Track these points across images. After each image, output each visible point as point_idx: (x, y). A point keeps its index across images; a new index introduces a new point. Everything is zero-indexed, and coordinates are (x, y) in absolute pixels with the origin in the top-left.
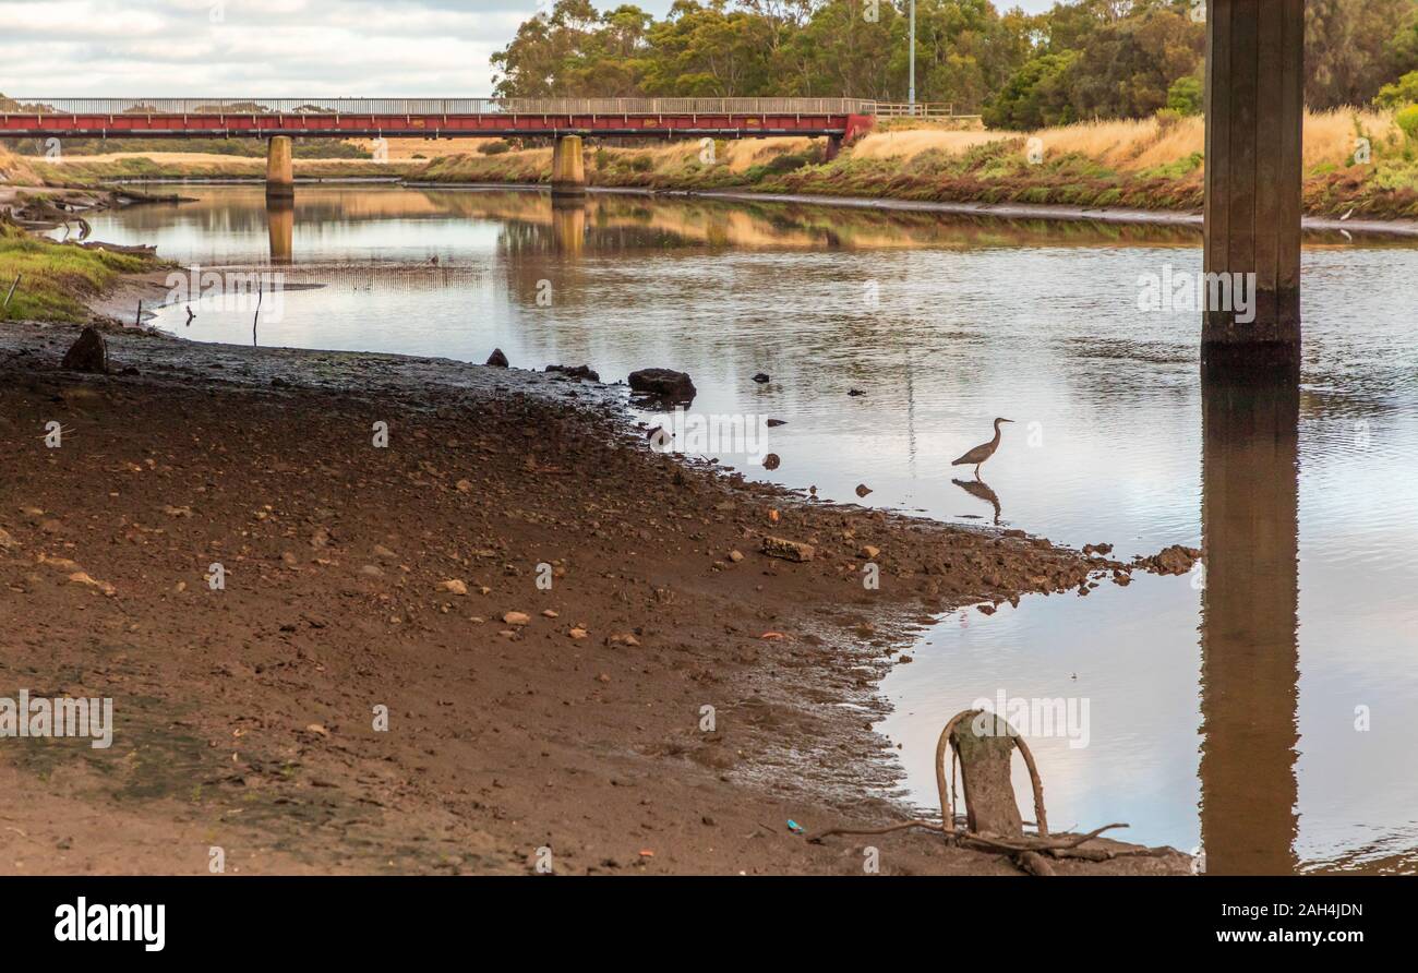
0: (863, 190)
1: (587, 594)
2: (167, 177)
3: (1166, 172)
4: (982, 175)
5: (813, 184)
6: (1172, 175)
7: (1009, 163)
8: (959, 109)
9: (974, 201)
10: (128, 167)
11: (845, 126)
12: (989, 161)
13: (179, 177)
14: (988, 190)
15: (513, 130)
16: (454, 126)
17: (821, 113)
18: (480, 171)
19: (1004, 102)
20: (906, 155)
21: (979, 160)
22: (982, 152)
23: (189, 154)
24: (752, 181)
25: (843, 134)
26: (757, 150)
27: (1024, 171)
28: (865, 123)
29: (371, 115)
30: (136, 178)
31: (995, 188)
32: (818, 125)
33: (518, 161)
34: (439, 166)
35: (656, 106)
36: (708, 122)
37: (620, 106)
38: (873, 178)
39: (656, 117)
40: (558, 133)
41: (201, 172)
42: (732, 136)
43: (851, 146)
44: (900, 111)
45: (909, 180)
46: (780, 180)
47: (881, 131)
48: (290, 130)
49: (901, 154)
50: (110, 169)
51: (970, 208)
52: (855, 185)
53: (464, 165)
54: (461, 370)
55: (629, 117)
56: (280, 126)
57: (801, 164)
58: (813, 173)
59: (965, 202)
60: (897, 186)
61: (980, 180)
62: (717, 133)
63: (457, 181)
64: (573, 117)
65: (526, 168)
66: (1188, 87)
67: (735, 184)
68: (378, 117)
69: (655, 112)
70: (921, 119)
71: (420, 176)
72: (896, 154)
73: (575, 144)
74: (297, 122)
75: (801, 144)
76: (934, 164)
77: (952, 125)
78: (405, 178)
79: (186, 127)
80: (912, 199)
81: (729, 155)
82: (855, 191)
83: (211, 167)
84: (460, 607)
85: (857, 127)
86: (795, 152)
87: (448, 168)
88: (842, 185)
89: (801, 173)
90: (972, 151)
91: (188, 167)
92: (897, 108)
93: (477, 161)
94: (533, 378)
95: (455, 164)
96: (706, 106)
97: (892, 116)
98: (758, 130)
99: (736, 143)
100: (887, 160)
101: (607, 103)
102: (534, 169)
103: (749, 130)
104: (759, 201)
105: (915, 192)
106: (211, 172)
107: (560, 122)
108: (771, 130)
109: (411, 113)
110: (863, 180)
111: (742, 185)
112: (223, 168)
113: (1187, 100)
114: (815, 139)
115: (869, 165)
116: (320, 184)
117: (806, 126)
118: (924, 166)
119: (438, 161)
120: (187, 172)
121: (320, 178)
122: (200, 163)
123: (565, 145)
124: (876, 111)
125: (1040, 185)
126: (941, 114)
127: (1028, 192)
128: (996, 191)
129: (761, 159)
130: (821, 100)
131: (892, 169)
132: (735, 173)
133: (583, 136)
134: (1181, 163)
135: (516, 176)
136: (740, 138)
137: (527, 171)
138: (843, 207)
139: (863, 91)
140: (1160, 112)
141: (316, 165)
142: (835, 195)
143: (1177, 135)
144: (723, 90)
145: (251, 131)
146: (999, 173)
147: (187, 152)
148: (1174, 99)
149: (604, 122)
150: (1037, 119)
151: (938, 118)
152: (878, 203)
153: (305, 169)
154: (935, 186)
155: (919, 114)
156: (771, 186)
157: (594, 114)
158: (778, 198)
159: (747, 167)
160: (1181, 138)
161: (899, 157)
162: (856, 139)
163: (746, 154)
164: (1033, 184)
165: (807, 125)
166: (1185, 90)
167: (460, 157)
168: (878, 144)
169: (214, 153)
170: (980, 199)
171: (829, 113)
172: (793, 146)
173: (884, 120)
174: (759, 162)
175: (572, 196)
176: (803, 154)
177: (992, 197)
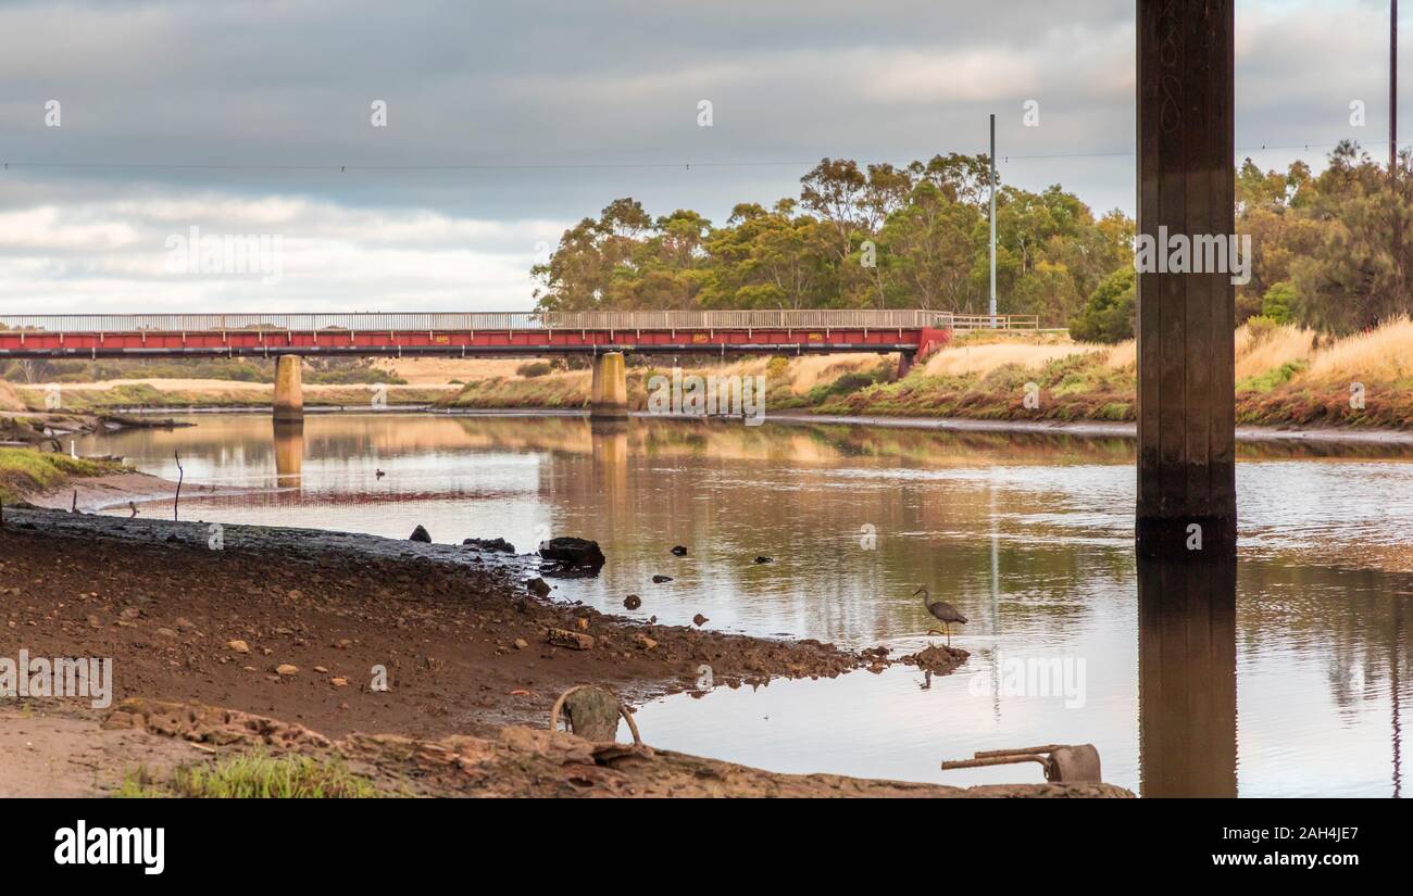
0: (932, 410)
1: (363, 660)
2: (170, 406)
3: (1254, 384)
4: (1059, 391)
5: (880, 404)
6: (1261, 388)
7: (1090, 378)
8: (1048, 322)
9: (1048, 419)
10: (127, 395)
11: (918, 341)
12: (1066, 377)
13: (185, 406)
14: (1065, 407)
15: (548, 347)
16: (481, 343)
17: (891, 326)
18: (518, 395)
19: (1093, 313)
20: (981, 372)
21: (1056, 375)
22: (1061, 366)
23: (196, 380)
24: (815, 402)
25: (917, 350)
26: (823, 369)
27: (1105, 387)
28: (942, 339)
29: (390, 331)
30: (136, 406)
31: (1071, 405)
32: (889, 340)
33: (560, 384)
34: (474, 391)
35: (707, 320)
36: (765, 337)
37: (666, 320)
38: (943, 396)
39: (706, 332)
40: (598, 350)
41: (208, 400)
42: (791, 353)
43: (924, 362)
44: (980, 324)
45: (981, 397)
46: (844, 401)
47: (958, 345)
48: (300, 348)
49: (976, 370)
50: (107, 397)
51: (1043, 427)
52: (922, 405)
53: (501, 389)
54: (376, 542)
55: (677, 332)
56: (288, 344)
57: (867, 383)
58: (880, 392)
59: (1039, 420)
60: (968, 404)
61: (1057, 396)
62: (775, 349)
63: (493, 407)
64: (615, 332)
65: (570, 391)
66: (1285, 292)
67: (796, 406)
68: (397, 333)
69: (706, 327)
70: (1004, 333)
71: (451, 402)
72: (971, 370)
73: (617, 362)
74: (307, 339)
75: (869, 361)
76: (1009, 381)
77: (1038, 338)
78: (437, 405)
79: (184, 345)
80: (982, 418)
81: (792, 374)
82: (924, 410)
83: (221, 394)
84: (237, 660)
85: (931, 342)
86: (864, 371)
87: (484, 392)
88: (911, 405)
89: (867, 392)
90: (1050, 366)
91: (194, 394)
92: (977, 320)
93: (515, 385)
94: (446, 549)
95: (491, 388)
96: (761, 319)
97: (971, 330)
98: (821, 345)
99: (799, 361)
100: (961, 377)
101: (652, 316)
102: (578, 393)
103: (811, 345)
104: (821, 424)
105: (986, 411)
106: (219, 400)
107: (600, 338)
108: (836, 345)
109: (434, 328)
110: (932, 398)
111: (804, 406)
112: (233, 395)
113: (1284, 308)
114: (885, 356)
115: (941, 383)
116: (342, 411)
117: (875, 341)
118: (999, 382)
119: (474, 386)
120: (193, 400)
121: (342, 406)
122: (208, 390)
123: (606, 362)
124: (953, 323)
125: (1118, 400)
126: (1027, 327)
127: (1106, 409)
128: (1072, 408)
129: (826, 379)
130: (891, 312)
131: (966, 387)
132: (797, 394)
133: (626, 353)
134: (1272, 376)
135: (559, 401)
136: (801, 355)
137: (571, 395)
138: (909, 428)
139: (943, 302)
140: (1253, 320)
141: (339, 392)
142: (901, 415)
143: (1271, 346)
144: (789, 303)
145: (256, 349)
146: (1078, 389)
147: (194, 378)
148: (1269, 306)
149: (650, 337)
150: (1127, 331)
151: (1023, 331)
152: (946, 423)
153: (326, 396)
154: (1007, 404)
155: (1002, 327)
156: (834, 407)
157: (638, 328)
158: (840, 419)
159: (810, 387)
160: (1275, 349)
161: (974, 374)
162: (930, 355)
163: (809, 373)
164: (1112, 400)
165: (878, 341)
166: (1281, 297)
167: (496, 381)
168: (953, 360)
169: (226, 379)
170: (1055, 417)
171: (901, 326)
172: (862, 364)
173: (962, 335)
174: (824, 382)
175: (613, 419)
176: (872, 372)
177: (1067, 415)
